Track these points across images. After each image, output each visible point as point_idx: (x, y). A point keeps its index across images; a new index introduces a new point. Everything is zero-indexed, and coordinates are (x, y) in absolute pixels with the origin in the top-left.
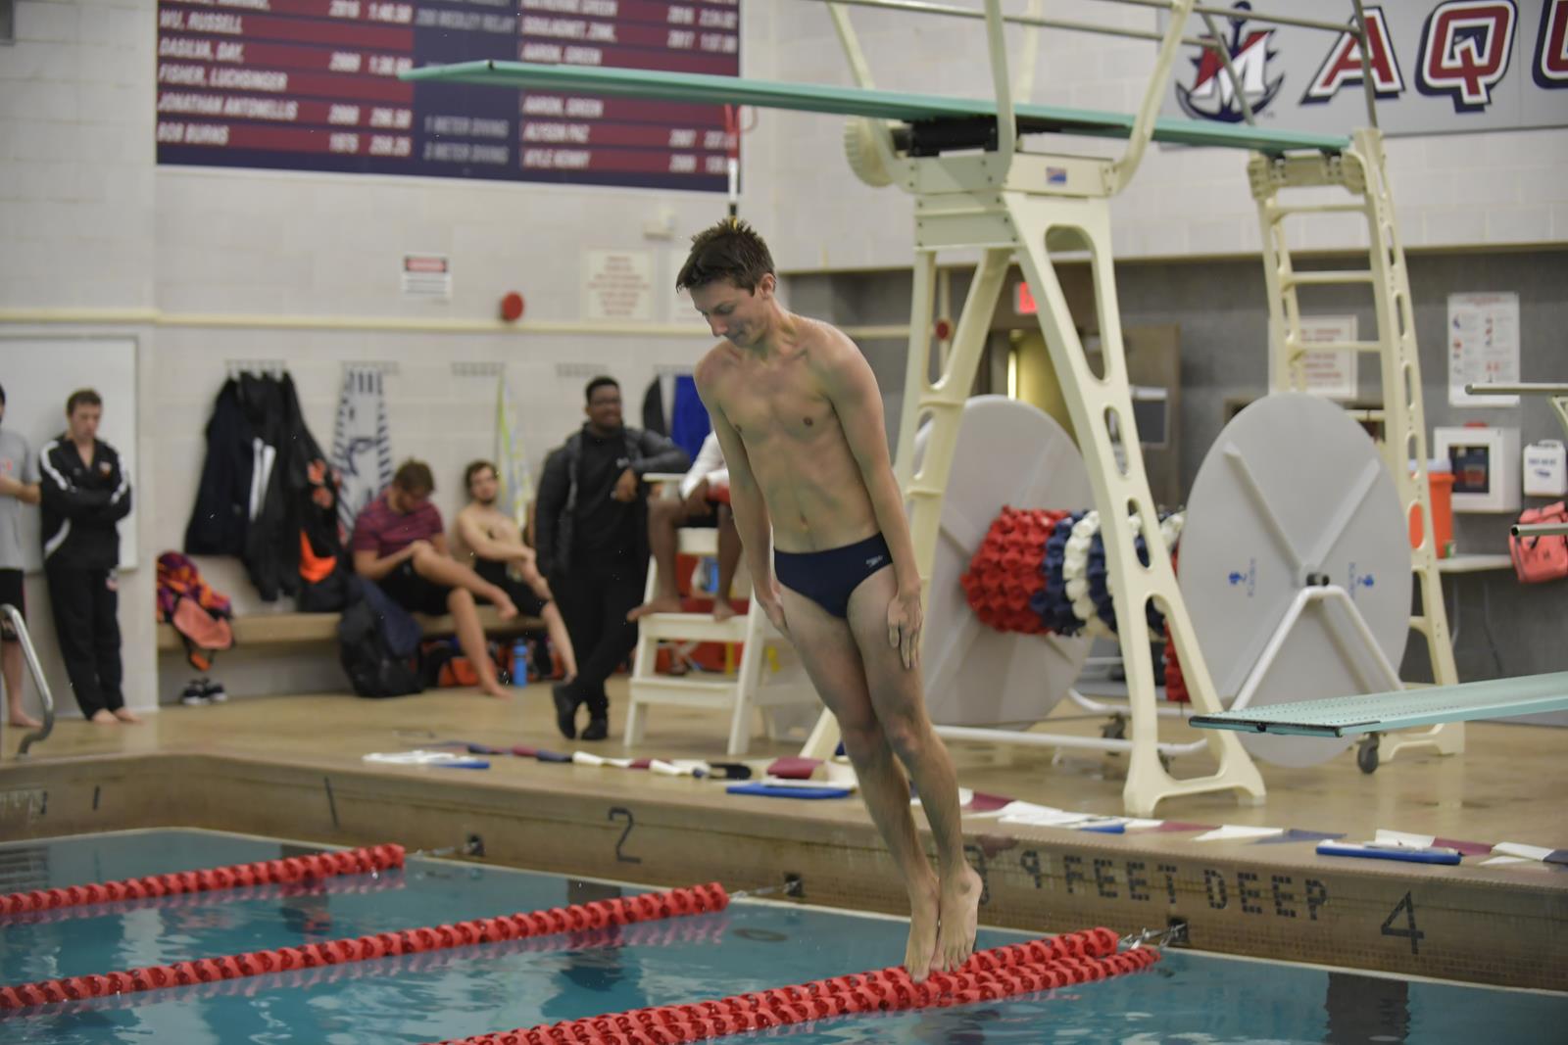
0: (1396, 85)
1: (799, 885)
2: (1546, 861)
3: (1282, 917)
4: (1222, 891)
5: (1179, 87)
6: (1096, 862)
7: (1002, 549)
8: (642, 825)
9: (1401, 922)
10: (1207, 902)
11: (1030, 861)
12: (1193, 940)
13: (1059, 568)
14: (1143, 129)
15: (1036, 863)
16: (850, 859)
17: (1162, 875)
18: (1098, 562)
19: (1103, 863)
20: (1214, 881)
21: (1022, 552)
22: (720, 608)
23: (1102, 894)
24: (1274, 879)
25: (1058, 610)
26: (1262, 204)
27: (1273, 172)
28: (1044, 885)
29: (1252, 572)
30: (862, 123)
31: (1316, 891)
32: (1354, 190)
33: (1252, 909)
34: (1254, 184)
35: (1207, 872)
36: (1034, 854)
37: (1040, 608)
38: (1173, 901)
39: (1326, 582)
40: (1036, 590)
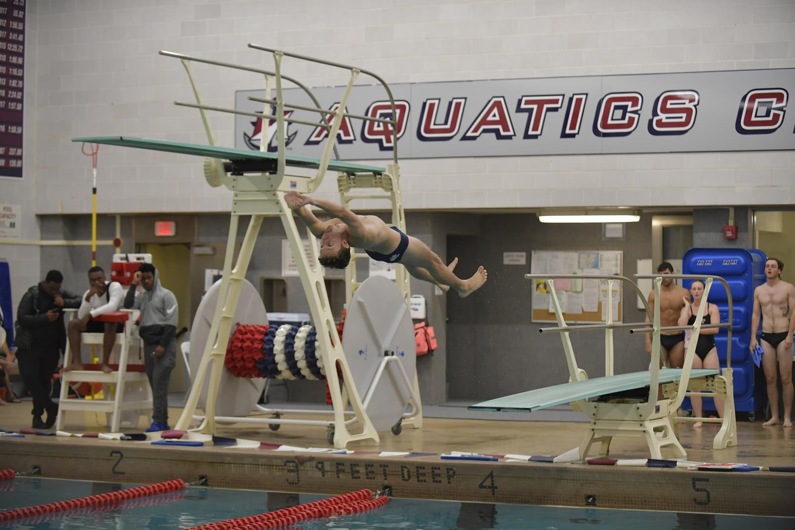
0: (352, 138)
1: (206, 481)
2: (529, 460)
3: (435, 484)
4: (409, 474)
5: (245, 134)
6: (351, 465)
7: (243, 341)
8: (126, 458)
9: (488, 483)
10: (401, 479)
11: (320, 466)
12: (393, 494)
13: (271, 349)
14: (324, 164)
15: (323, 466)
16: (233, 468)
17: (382, 469)
18: (290, 346)
19: (354, 465)
20: (405, 470)
21: (252, 342)
22: (107, 369)
23: (353, 477)
24: (432, 468)
25: (269, 367)
26: (342, 194)
27: (349, 181)
28: (326, 475)
29: (366, 350)
30: (212, 160)
31: (451, 472)
32: (386, 190)
33: (422, 481)
34: (340, 186)
35: (402, 467)
36: (322, 463)
37: (261, 366)
38: (386, 479)
39: (393, 354)
40: (259, 359)
